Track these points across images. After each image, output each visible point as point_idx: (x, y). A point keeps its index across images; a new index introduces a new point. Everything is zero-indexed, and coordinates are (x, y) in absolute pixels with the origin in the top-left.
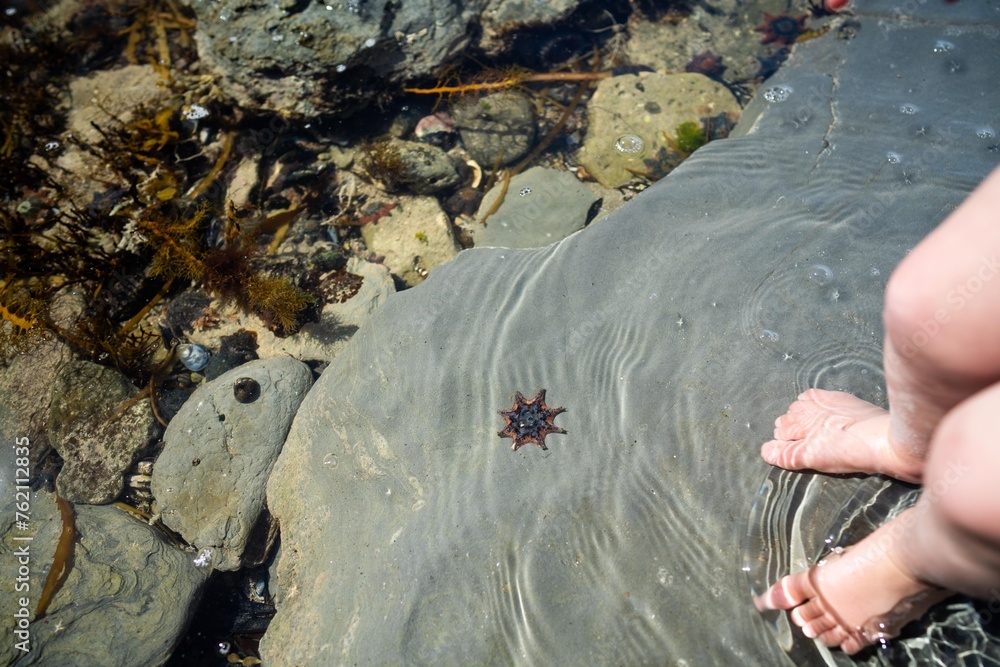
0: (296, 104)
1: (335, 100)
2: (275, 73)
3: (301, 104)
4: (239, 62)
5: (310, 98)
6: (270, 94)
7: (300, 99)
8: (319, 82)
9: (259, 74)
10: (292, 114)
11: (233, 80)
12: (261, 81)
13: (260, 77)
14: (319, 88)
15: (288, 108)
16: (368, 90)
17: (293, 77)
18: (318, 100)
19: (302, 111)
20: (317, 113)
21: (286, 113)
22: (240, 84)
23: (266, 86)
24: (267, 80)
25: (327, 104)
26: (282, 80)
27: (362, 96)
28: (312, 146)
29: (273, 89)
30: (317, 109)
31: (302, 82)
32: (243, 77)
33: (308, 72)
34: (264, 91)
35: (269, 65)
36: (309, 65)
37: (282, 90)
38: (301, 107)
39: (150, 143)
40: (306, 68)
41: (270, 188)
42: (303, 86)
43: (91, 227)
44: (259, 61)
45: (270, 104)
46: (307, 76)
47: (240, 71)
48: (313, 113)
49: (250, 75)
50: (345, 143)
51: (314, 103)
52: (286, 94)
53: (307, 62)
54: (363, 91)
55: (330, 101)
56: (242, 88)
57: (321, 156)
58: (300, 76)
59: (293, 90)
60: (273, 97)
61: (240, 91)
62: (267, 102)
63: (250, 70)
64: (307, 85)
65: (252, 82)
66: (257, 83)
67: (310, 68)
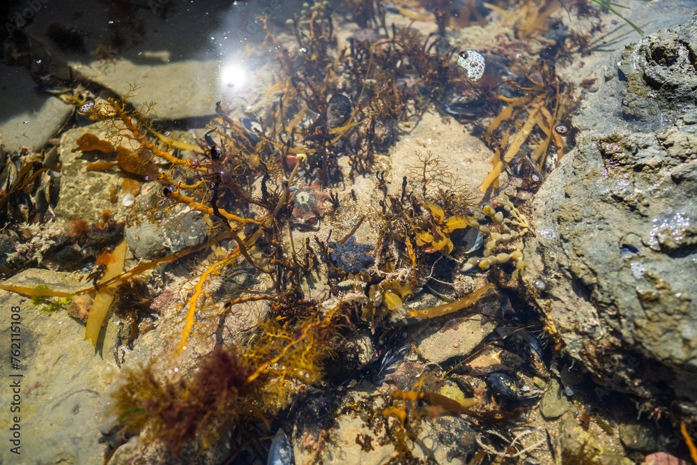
0: (568, 331)
1: (606, 365)
2: (584, 289)
3: (573, 336)
4: (565, 245)
5: (586, 341)
6: (556, 299)
7: (577, 331)
8: (612, 339)
9: (568, 274)
10: (556, 335)
11: (541, 250)
12: (563, 280)
13: (565, 276)
14: (605, 343)
15: (559, 327)
16: (646, 388)
17: (594, 310)
18: (591, 349)
19: (567, 342)
20: (578, 357)
21: (552, 328)
22: (543, 261)
23: (561, 289)
24: (568, 285)
25: (596, 361)
26: (582, 299)
27: (635, 387)
28: (539, 366)
29: (565, 299)
30: (580, 353)
31: (596, 322)
32: (552, 259)
33: (614, 323)
34: (555, 292)
35: (589, 279)
36: (623, 320)
37: (570, 307)
38: (570, 338)
39: (426, 237)
40: (617, 317)
41: (470, 368)
42: (594, 327)
43: (324, 261)
44: (583, 266)
45: (549, 305)
46: (607, 324)
47: (556, 251)
48: (575, 353)
49: (561, 266)
50: (569, 392)
51: (584, 346)
52: (570, 314)
53: (625, 317)
54: (640, 385)
55: (602, 363)
56: (542, 267)
57: (537, 380)
58: (600, 317)
59: (581, 319)
60: (557, 304)
61: (536, 267)
62: (548, 301)
63: (564, 262)
64: (598, 329)
65: (555, 273)
66: (557, 277)
67: (620, 323)
